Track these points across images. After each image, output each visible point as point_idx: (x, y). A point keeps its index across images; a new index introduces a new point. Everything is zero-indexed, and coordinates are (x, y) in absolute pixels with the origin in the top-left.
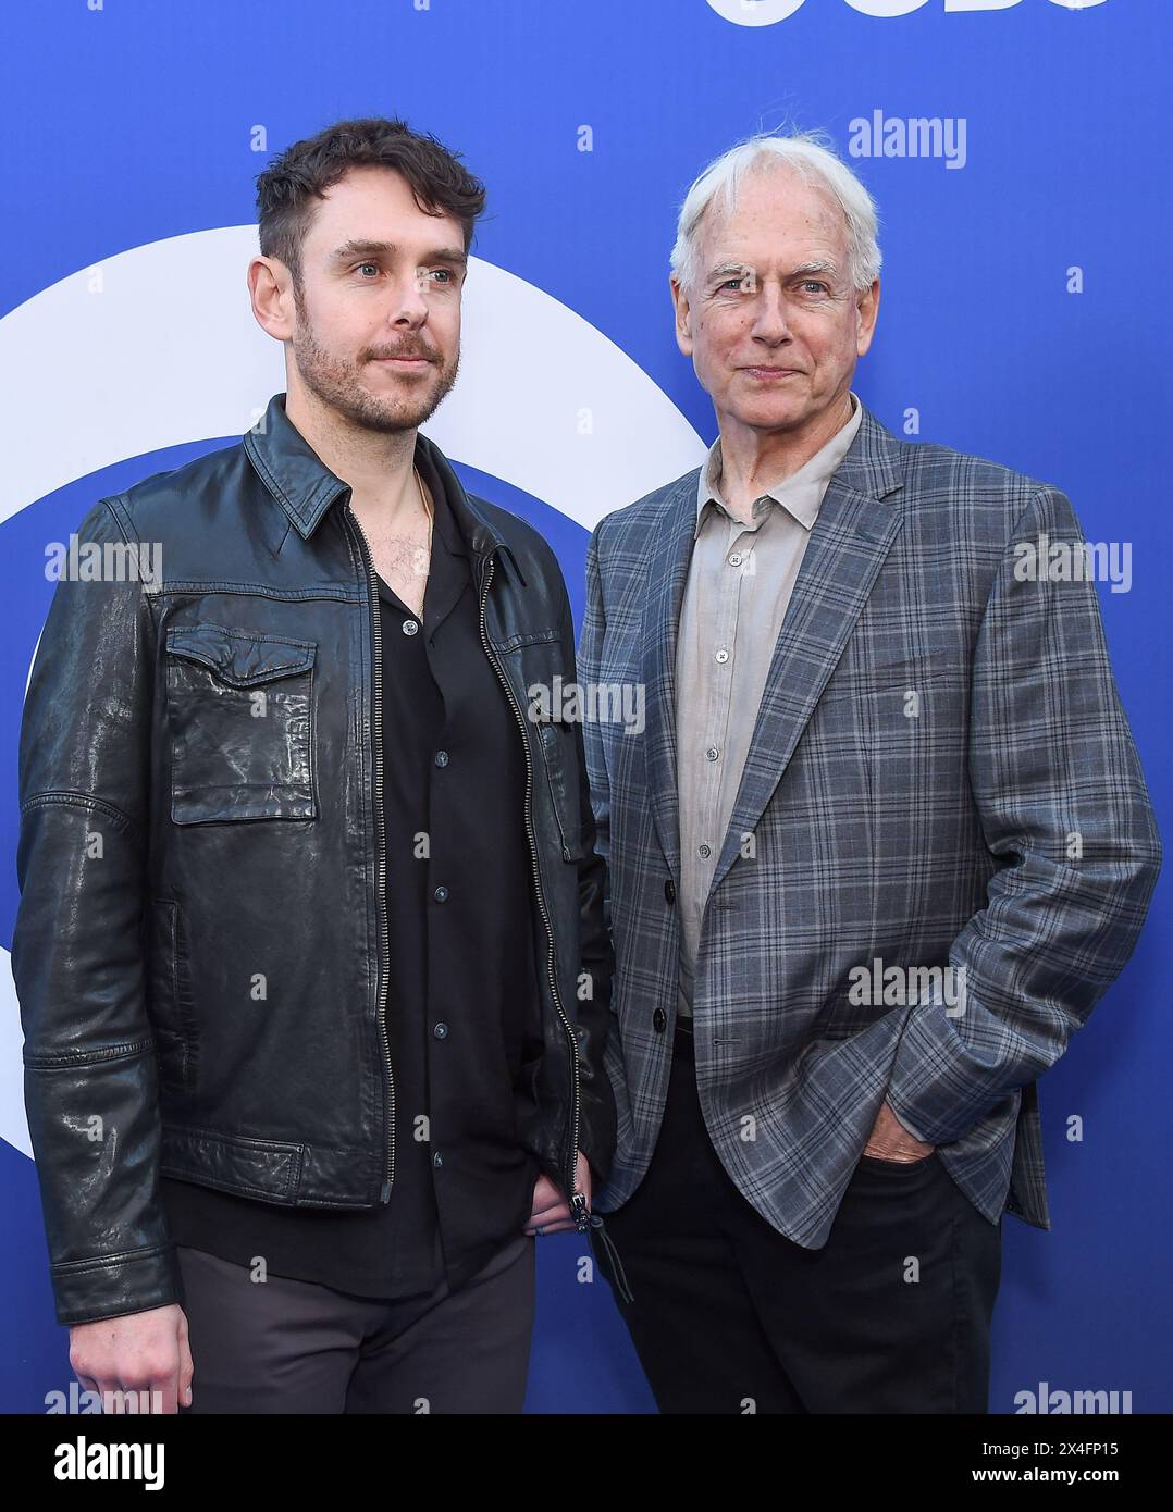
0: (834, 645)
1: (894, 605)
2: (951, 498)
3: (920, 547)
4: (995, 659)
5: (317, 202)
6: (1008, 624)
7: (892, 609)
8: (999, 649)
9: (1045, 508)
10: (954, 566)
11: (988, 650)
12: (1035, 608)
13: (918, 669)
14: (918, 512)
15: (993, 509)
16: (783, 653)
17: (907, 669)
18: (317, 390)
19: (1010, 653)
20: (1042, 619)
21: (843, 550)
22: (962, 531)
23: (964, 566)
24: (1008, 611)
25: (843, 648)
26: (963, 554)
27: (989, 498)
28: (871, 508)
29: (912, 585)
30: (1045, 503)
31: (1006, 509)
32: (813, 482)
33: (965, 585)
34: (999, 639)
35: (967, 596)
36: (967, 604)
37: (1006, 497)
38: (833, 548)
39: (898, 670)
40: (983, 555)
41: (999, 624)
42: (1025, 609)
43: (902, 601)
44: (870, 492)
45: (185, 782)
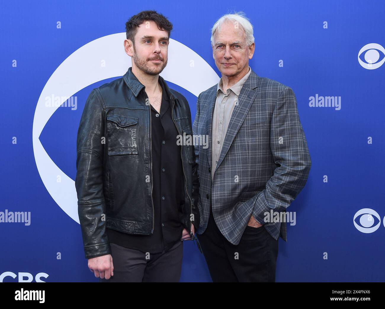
0: (242, 120)
1: (255, 112)
2: (267, 89)
3: (260, 100)
4: (275, 123)
5: (138, 28)
6: (278, 116)
7: (254, 113)
8: (276, 121)
9: (286, 91)
10: (267, 104)
11: (274, 121)
12: (284, 112)
13: (259, 125)
14: (260, 92)
15: (275, 92)
16: (231, 122)
17: (257, 125)
18: (138, 67)
19: (278, 122)
20: (285, 115)
21: (245, 100)
22: (269, 96)
23: (269, 104)
24: (278, 113)
25: (243, 121)
26: (269, 101)
27: (275, 89)
28: (251, 92)
29: (258, 107)
30: (286, 90)
31: (278, 92)
32: (239, 86)
33: (269, 107)
34: (276, 119)
35: (269, 110)
36: (269, 112)
37: (278, 89)
38: (243, 100)
39: (255, 125)
40: (273, 101)
41: (276, 116)
42: (282, 113)
43: (256, 111)
44: (251, 88)
45: (111, 147)
